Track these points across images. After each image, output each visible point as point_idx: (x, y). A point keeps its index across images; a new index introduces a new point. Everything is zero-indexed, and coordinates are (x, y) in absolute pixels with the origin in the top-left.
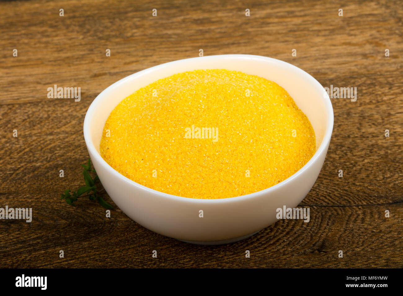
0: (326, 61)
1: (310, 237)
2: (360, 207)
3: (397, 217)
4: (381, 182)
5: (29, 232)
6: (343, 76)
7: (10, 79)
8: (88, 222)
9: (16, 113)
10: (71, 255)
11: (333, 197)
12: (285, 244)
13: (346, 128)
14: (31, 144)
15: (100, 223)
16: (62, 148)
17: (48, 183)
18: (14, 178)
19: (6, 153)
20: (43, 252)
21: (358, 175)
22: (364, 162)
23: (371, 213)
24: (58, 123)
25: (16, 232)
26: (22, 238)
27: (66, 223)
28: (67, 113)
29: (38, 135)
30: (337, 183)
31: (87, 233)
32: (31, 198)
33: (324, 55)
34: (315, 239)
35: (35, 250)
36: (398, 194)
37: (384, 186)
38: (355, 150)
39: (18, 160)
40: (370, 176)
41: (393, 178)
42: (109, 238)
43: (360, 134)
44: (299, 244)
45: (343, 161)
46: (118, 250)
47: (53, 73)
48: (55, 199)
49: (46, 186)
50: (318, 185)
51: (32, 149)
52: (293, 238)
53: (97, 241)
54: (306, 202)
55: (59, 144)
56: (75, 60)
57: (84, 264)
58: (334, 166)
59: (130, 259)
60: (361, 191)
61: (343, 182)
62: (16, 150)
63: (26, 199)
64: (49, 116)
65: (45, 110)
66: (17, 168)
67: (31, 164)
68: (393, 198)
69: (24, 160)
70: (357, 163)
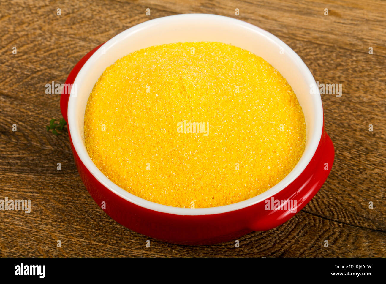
1: (272, 243)
2: (340, 224)
3: (371, 248)
4: (377, 200)
5: (14, 149)
10: (39, 187)
11: (319, 203)
12: (245, 242)
14: (62, 45)
18: (28, 81)
19: (34, 48)
20: (16, 175)
21: (359, 185)
22: (373, 172)
23: (348, 235)
24: (97, 27)
25: (3, 144)
26: (5, 153)
27: (51, 150)
28: (110, 18)
29: (73, 36)
30: (333, 187)
31: (65, 167)
32: (33, 112)
34: (276, 247)
35: (11, 171)
37: (377, 207)
38: (372, 153)
39: (41, 60)
40: (370, 191)
44: (258, 248)
45: (352, 163)
46: (84, 195)
49: (52, 102)
51: (59, 51)
52: (256, 238)
53: (69, 179)
58: (340, 166)
59: (91, 210)
60: (351, 205)
61: (340, 188)
62: (44, 48)
63: (27, 111)
64: (92, 18)
65: (91, 8)
66: (36, 70)
67: (50, 71)
68: (380, 224)
69: (46, 62)
70: (365, 171)
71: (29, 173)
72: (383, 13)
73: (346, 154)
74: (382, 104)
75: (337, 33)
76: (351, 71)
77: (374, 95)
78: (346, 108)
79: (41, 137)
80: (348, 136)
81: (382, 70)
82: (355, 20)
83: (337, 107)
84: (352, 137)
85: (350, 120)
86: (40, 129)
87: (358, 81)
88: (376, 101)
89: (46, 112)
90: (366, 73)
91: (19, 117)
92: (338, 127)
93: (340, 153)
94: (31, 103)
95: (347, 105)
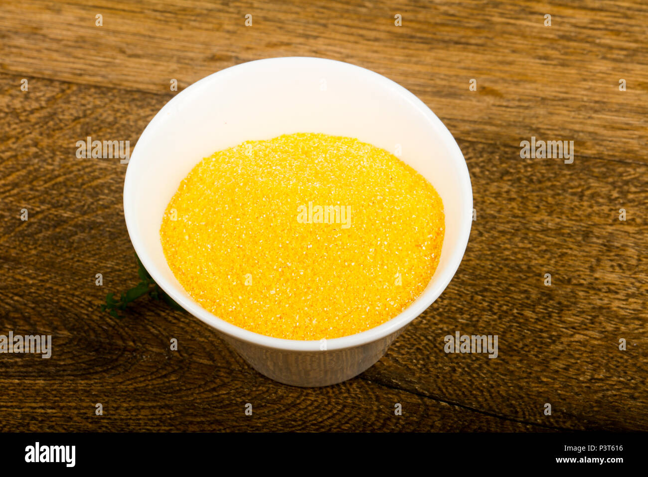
0: (594, 115)
4: (584, 385)
6: (609, 155)
7: (82, 32)
8: (101, 342)
9: (69, 102)
10: (54, 399)
11: (493, 395)
13: (571, 262)
14: (71, 169)
15: (116, 349)
16: (111, 191)
17: (68, 255)
18: (23, 230)
19: (28, 177)
20: (17, 381)
21: (552, 362)
22: (572, 339)
27: (68, 337)
30: (512, 368)
31: (92, 363)
32: (34, 278)
33: (596, 102)
35: (7, 376)
36: (601, 417)
37: (584, 395)
38: (569, 310)
39: (41, 196)
40: (571, 370)
41: (608, 382)
42: (121, 380)
43: (589, 281)
45: (539, 327)
46: (125, 405)
47: (150, 37)
48: (68, 286)
49: (64, 261)
50: (480, 365)
51: (68, 179)
53: (100, 381)
54: (447, 395)
55: (112, 181)
56: (193, 18)
57: (68, 422)
58: (521, 334)
61: (524, 369)
62: (45, 175)
63: (26, 278)
64: (116, 121)
65: (113, 107)
66: (34, 212)
67: (57, 211)
68: (590, 422)
69: (49, 198)
70: (559, 338)
71: (36, 377)
72: (566, 87)
73: (528, 313)
74: (577, 231)
75: (499, 122)
76: (524, 182)
77: (564, 217)
78: (522, 241)
79: (51, 318)
80: (529, 285)
81: (573, 177)
82: (525, 101)
83: (508, 239)
84: (536, 287)
85: (530, 259)
86: (48, 305)
87: (537, 196)
88: (568, 227)
89: (55, 277)
90: (549, 184)
91: (13, 288)
92: (513, 272)
93: (518, 313)
94: (30, 265)
95: (523, 236)
